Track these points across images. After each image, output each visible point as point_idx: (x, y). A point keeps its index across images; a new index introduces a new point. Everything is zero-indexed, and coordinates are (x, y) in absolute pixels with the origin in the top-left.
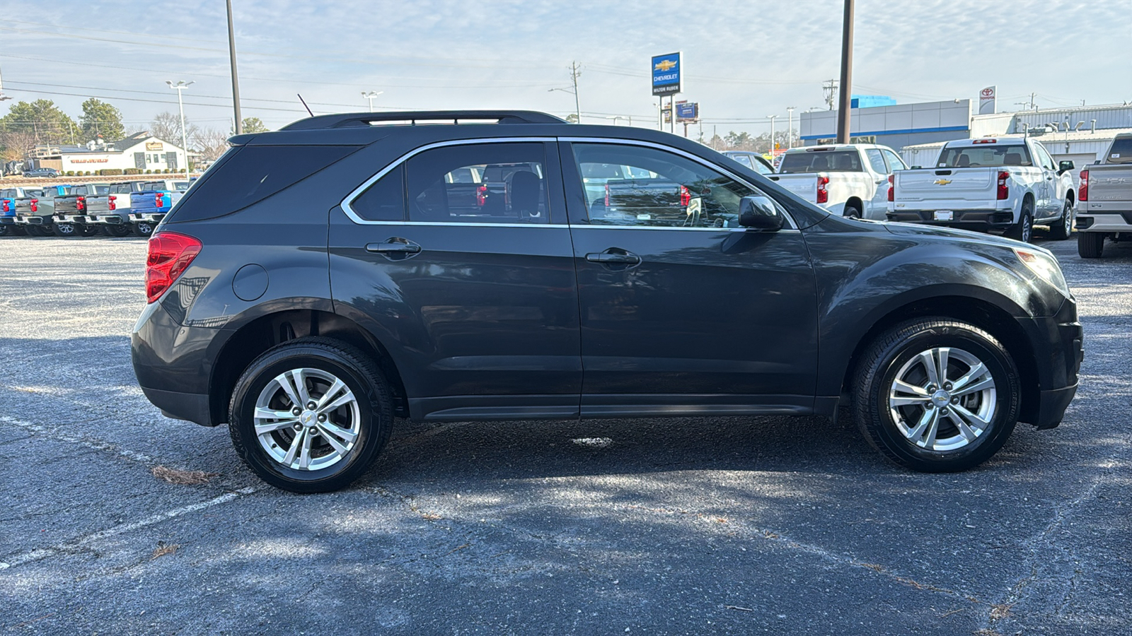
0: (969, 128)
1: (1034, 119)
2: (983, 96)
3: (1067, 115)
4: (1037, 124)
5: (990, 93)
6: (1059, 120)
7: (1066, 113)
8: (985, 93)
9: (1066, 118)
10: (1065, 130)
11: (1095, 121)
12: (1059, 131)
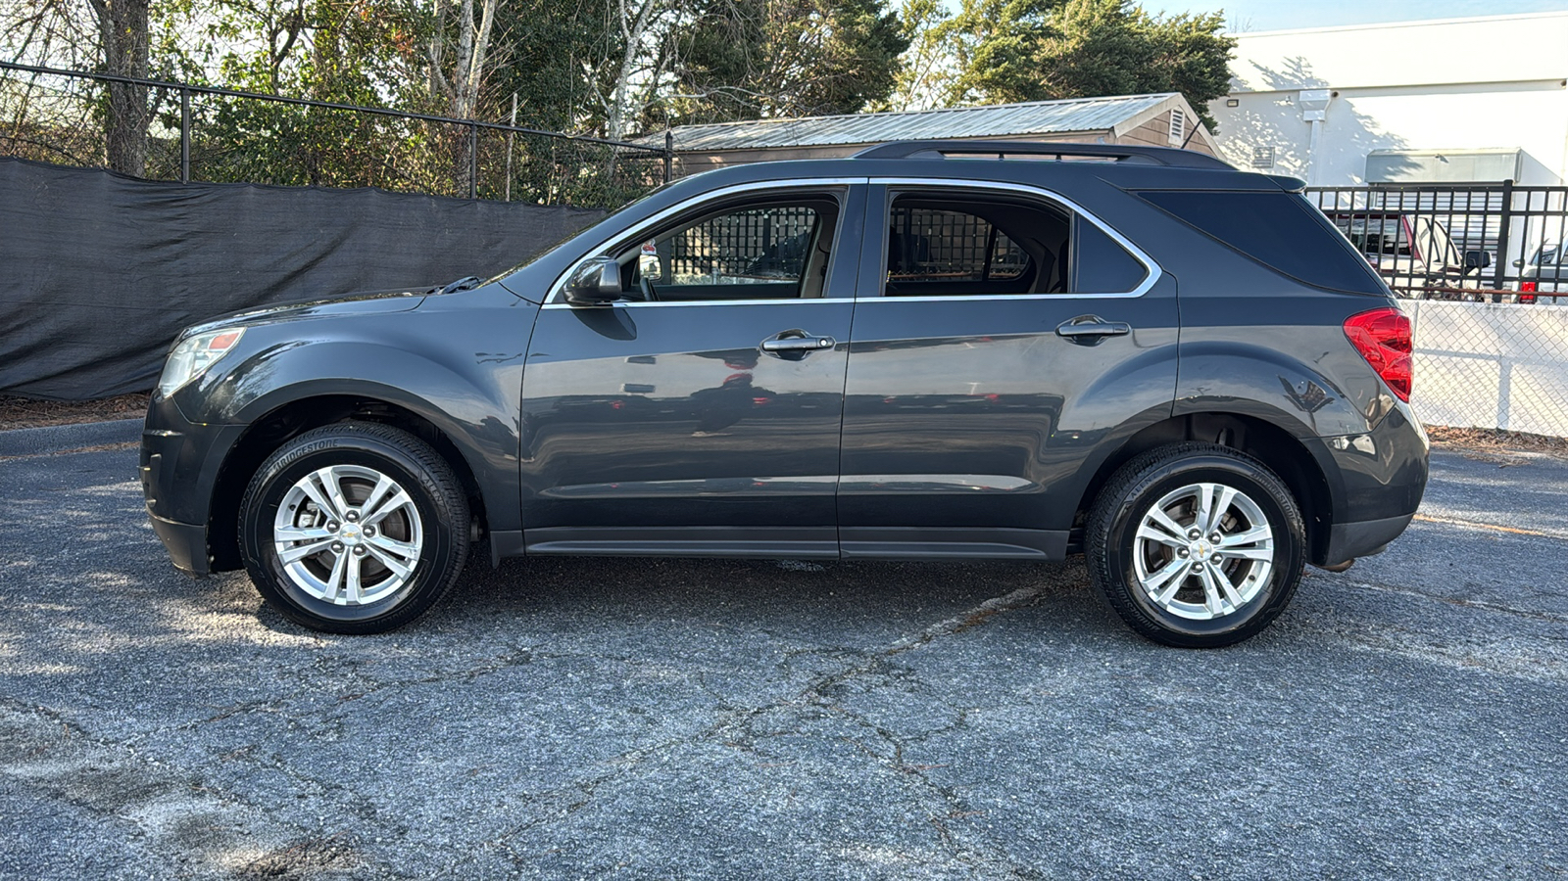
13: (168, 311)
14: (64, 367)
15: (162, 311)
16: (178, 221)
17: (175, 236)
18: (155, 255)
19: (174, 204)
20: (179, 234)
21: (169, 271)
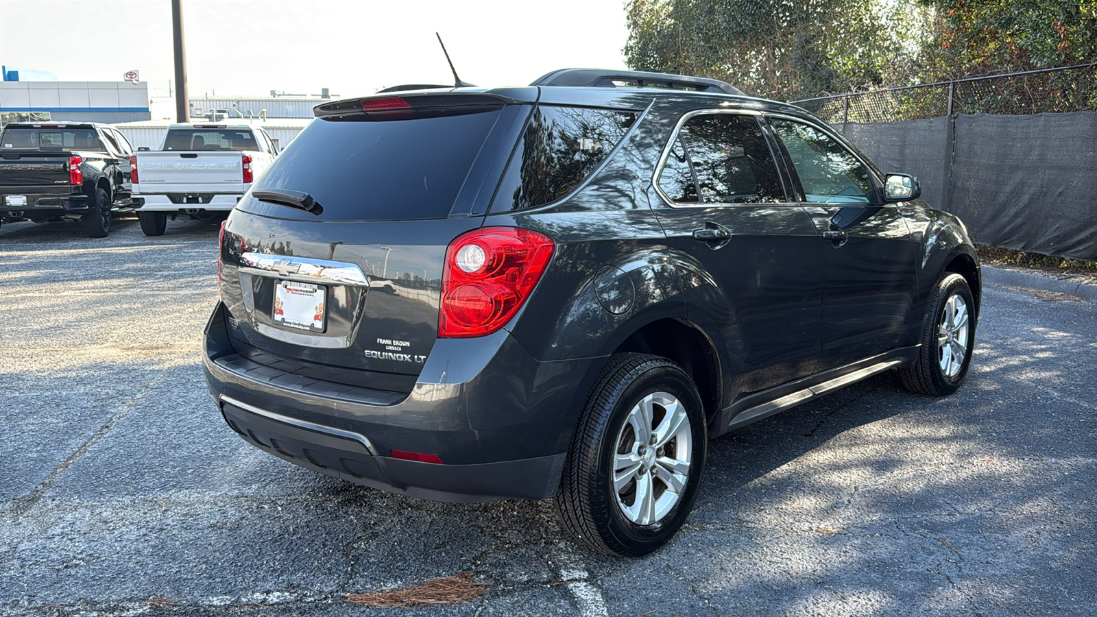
0: (150, 110)
1: (205, 104)
2: (127, 79)
3: (235, 103)
4: (209, 110)
5: (134, 76)
6: (228, 107)
7: (233, 101)
8: (129, 76)
9: (234, 106)
10: (249, 117)
11: (265, 110)
12: (230, 117)
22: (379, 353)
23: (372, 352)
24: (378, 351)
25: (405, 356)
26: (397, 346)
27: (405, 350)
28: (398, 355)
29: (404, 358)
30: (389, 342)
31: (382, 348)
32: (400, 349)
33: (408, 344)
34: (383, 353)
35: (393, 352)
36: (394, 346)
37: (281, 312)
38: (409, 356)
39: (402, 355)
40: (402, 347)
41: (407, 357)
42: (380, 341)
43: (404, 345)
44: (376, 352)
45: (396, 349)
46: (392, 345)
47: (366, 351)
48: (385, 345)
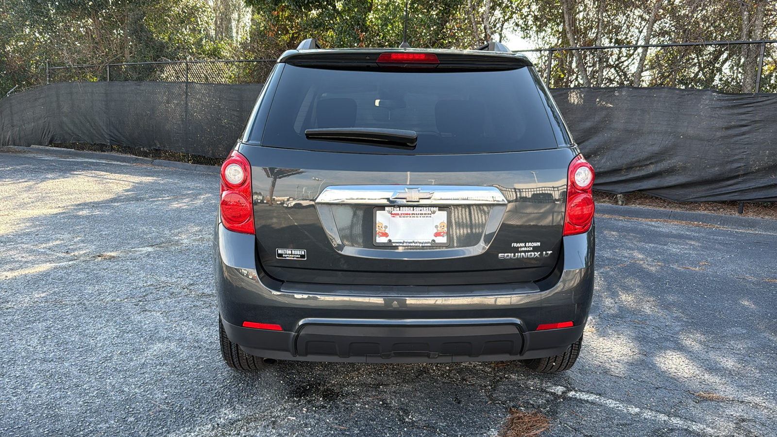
13: (733, 162)
14: (670, 184)
15: (728, 162)
16: (748, 115)
17: (743, 123)
18: (731, 132)
19: (746, 106)
20: (746, 122)
21: (737, 141)
22: (513, 254)
23: (506, 254)
24: (511, 253)
25: (536, 253)
26: (528, 247)
27: (535, 249)
28: (529, 254)
29: (535, 255)
30: (523, 245)
31: (516, 250)
32: (531, 249)
33: (539, 244)
34: (517, 254)
35: (525, 252)
36: (527, 247)
37: (386, 235)
38: (539, 253)
39: (533, 253)
40: (534, 247)
41: (537, 254)
42: (515, 245)
43: (536, 245)
44: (510, 254)
45: (528, 249)
46: (525, 247)
47: (500, 255)
48: (518, 247)
